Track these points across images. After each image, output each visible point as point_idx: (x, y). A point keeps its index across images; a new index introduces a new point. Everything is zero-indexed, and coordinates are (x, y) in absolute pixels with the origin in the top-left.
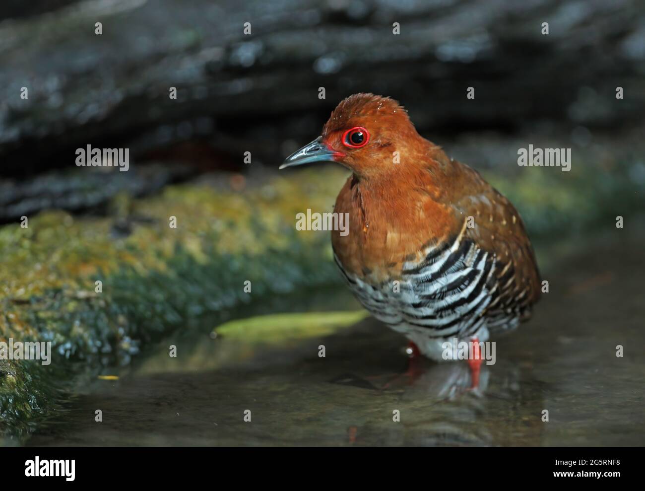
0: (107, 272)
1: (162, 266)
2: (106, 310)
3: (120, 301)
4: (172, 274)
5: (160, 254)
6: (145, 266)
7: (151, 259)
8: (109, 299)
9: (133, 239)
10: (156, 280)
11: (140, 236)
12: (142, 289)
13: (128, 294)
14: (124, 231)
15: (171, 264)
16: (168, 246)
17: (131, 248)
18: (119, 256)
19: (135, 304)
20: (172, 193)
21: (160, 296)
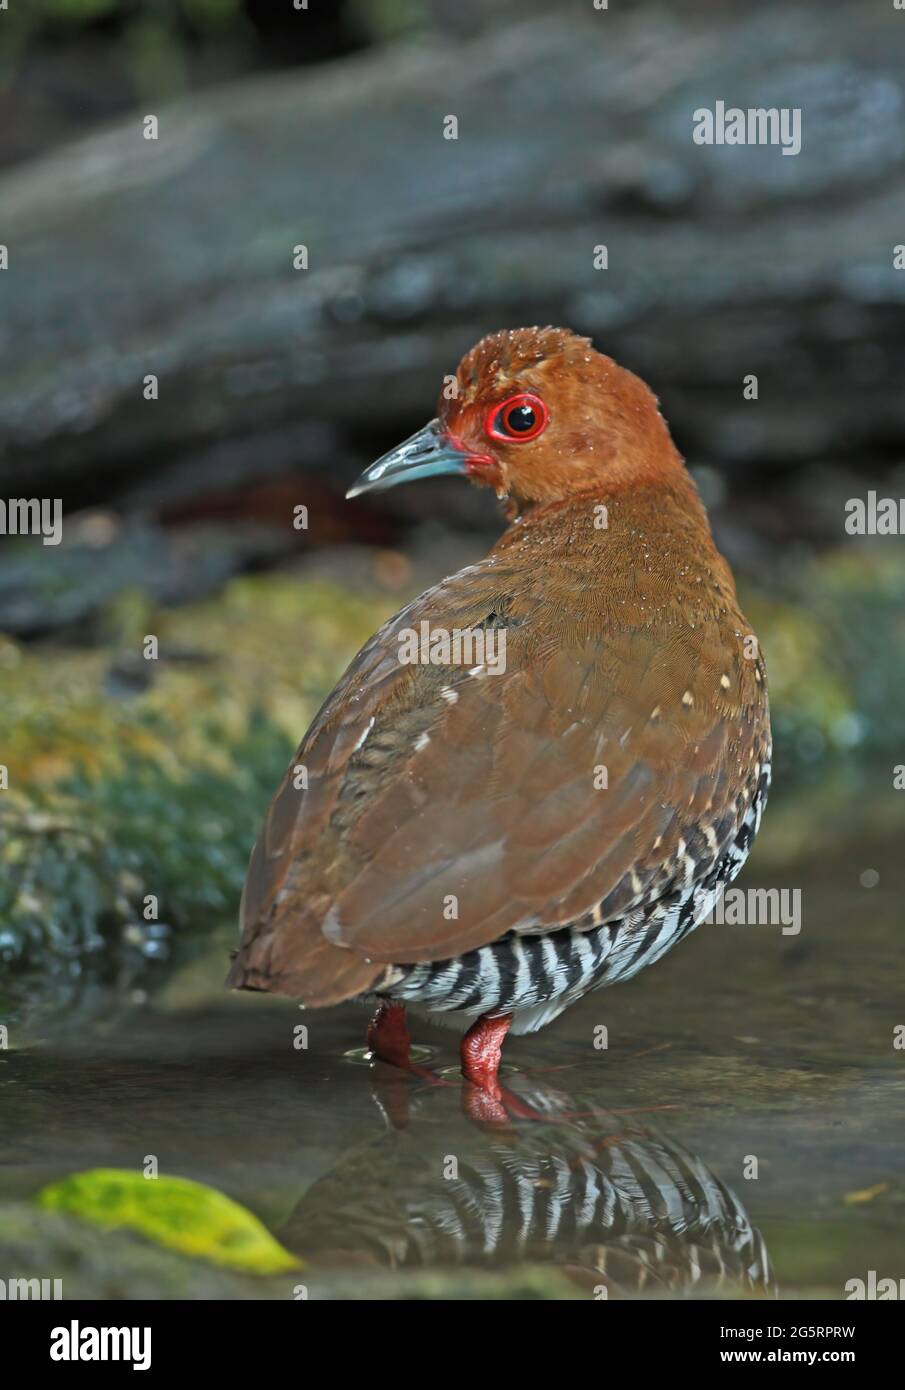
0: (95, 772)
1: (219, 760)
2: (95, 861)
3: (124, 838)
4: (243, 779)
5: (215, 734)
6: (183, 761)
7: (195, 743)
8: (100, 833)
9: (154, 700)
10: (206, 792)
11: (173, 691)
12: (176, 814)
13: (143, 823)
14: (136, 679)
15: (240, 755)
16: (233, 715)
17: (151, 720)
18: (124, 738)
19: (158, 846)
20: (243, 596)
21: (213, 828)
